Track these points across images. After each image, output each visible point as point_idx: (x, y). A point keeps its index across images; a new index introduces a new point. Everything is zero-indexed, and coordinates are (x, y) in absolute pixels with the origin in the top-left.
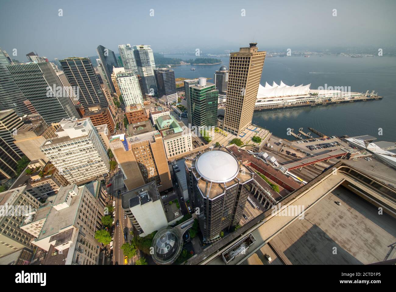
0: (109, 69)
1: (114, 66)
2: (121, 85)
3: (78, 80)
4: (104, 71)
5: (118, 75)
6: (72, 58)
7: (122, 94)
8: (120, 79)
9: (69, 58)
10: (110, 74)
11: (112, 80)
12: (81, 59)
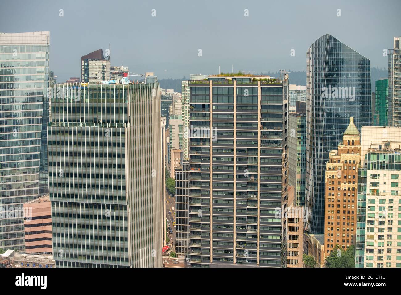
0: (330, 127)
1: (352, 119)
2: (373, 201)
3: (218, 159)
4: (304, 132)
5: (374, 158)
6: (232, 75)
7: (362, 246)
8: (374, 176)
9: (222, 74)
10: (328, 150)
11: (328, 174)
12: (261, 80)
